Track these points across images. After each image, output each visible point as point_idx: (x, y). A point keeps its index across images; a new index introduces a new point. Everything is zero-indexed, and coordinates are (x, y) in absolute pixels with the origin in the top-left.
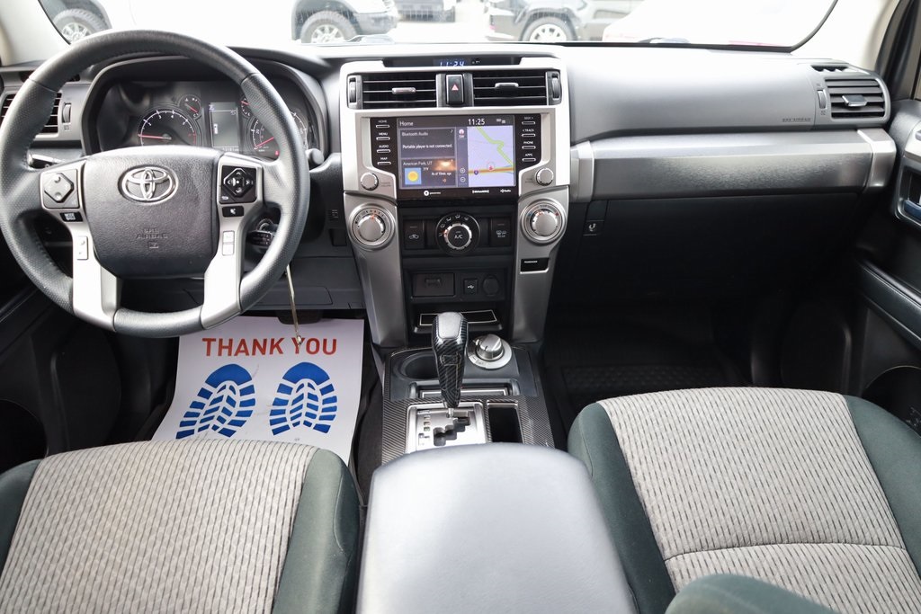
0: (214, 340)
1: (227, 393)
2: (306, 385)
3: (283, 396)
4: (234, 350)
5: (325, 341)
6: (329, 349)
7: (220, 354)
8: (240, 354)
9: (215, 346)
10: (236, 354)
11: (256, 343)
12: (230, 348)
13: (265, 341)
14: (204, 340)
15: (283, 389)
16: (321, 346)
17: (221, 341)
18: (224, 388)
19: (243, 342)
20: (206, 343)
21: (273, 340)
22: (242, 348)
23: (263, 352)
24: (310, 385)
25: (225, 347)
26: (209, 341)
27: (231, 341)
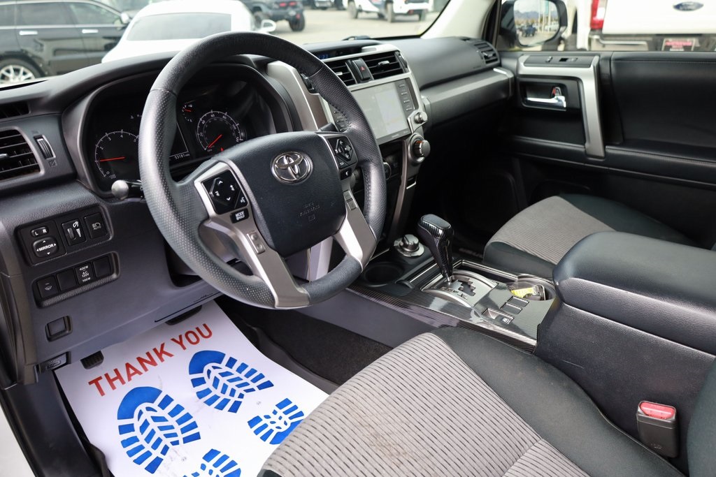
0: (100, 378)
1: (147, 415)
2: (212, 369)
3: (202, 388)
4: (125, 376)
5: (198, 329)
6: (206, 333)
7: (114, 388)
8: (132, 377)
9: (104, 383)
10: (129, 379)
11: (140, 360)
12: (119, 376)
13: (148, 354)
14: (90, 383)
15: (196, 382)
16: (198, 335)
17: (107, 375)
18: (141, 413)
19: (128, 366)
20: (94, 384)
21: (155, 350)
22: (132, 371)
23: (153, 363)
24: (214, 368)
25: (115, 379)
26: (96, 381)
27: (116, 371)
